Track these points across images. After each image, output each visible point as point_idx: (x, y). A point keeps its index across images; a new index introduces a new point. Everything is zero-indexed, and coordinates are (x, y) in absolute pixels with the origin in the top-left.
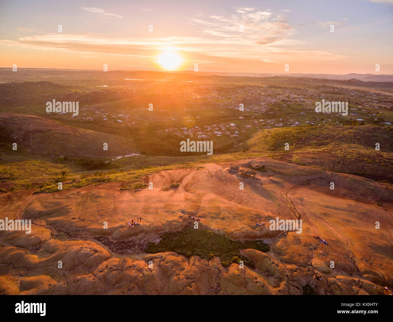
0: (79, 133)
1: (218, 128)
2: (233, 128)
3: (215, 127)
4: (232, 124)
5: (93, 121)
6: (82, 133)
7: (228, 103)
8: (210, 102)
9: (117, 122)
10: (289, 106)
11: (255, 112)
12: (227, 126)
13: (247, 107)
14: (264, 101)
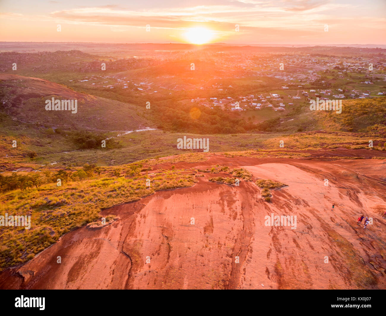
0: (85, 100)
1: (256, 100)
2: (275, 99)
3: (251, 98)
4: (274, 95)
5: (113, 89)
6: (88, 100)
7: (266, 71)
8: (245, 70)
9: (137, 90)
10: (346, 74)
11: (301, 82)
12: (267, 97)
13: (290, 75)
14: (312, 69)
